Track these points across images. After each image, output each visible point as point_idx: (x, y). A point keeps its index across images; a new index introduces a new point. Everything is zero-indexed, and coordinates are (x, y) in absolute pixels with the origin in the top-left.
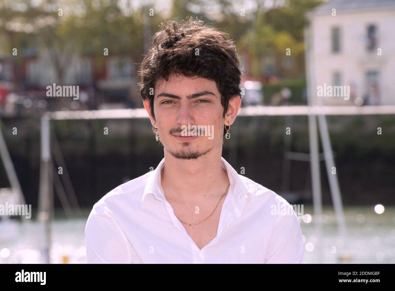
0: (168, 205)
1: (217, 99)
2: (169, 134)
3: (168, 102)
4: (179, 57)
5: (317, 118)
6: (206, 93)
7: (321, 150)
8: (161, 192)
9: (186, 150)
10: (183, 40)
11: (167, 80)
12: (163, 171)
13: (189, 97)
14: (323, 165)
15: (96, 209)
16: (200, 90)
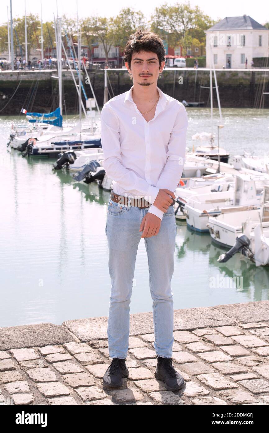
0: (135, 104)
1: (157, 61)
2: (138, 76)
3: (138, 62)
4: (144, 43)
5: (213, 71)
6: (154, 59)
7: (214, 85)
8: (132, 99)
9: (145, 82)
10: (143, 37)
11: (138, 53)
12: (132, 91)
13: (147, 60)
14: (214, 90)
15: (105, 106)
16: (151, 57)
